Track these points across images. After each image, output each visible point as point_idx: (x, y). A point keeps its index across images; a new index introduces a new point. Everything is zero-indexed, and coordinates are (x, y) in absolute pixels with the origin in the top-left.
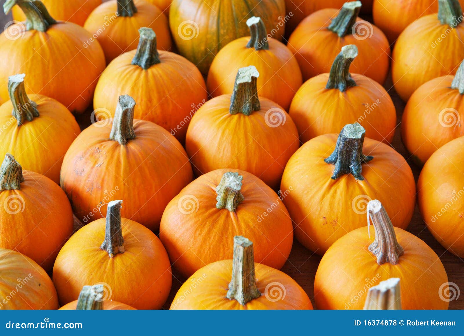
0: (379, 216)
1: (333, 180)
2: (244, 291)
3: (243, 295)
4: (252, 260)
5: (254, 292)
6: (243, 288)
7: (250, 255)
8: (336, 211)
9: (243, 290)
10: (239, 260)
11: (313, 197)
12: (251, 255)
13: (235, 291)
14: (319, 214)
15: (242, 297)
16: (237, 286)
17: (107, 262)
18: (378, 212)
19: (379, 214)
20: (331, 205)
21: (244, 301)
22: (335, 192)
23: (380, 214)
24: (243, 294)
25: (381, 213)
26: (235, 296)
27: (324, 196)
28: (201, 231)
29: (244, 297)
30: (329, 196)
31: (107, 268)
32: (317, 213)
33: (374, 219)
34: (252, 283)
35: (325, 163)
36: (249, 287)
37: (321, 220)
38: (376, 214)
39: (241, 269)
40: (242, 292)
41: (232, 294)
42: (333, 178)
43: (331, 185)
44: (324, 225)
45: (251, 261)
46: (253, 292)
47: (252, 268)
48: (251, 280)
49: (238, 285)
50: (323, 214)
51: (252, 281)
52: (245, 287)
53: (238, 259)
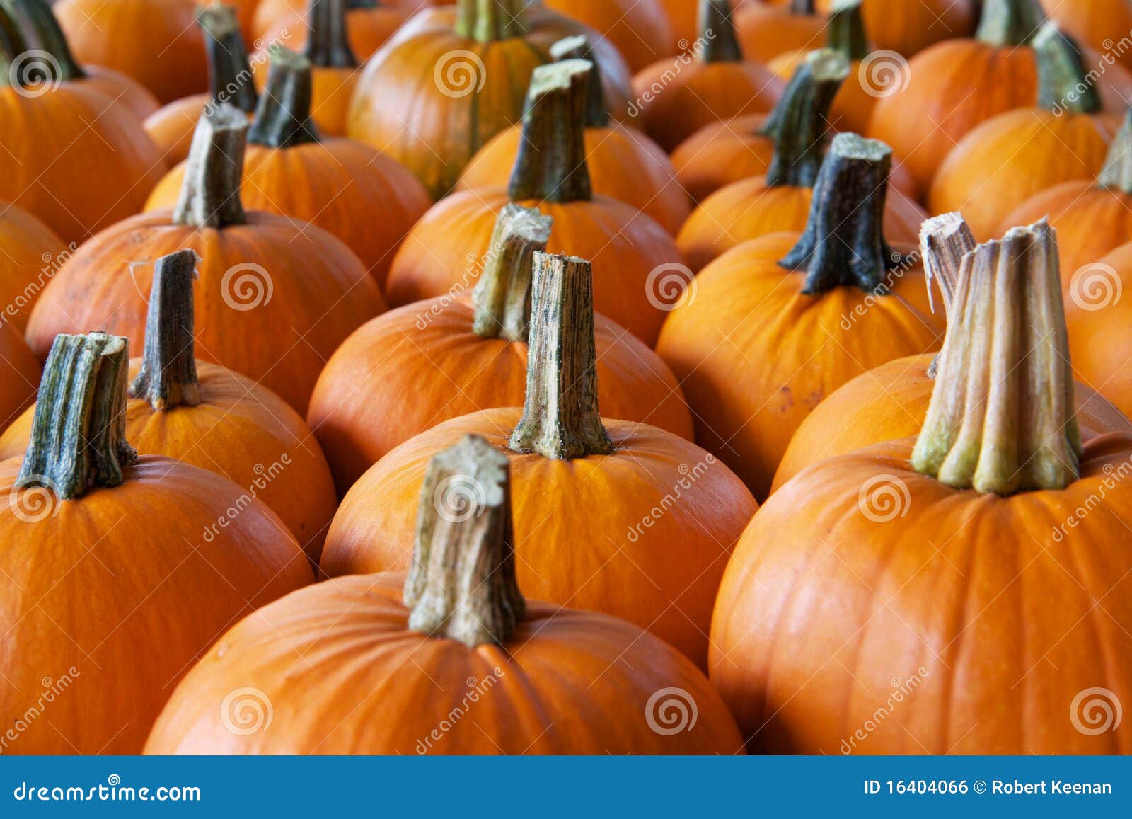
0: (960, 245)
1: (806, 298)
2: (562, 418)
3: (560, 432)
4: (587, 322)
5: (593, 432)
6: (559, 407)
7: (582, 302)
8: (817, 368)
9: (559, 414)
10: (551, 314)
11: (749, 344)
12: (587, 305)
13: (537, 429)
14: (770, 381)
15: (558, 436)
16: (540, 410)
17: (146, 419)
18: (956, 234)
19: (958, 239)
20: (803, 353)
21: (562, 447)
22: (814, 323)
23: (961, 240)
24: (560, 427)
25: (964, 236)
26: (534, 443)
27: (780, 335)
28: (428, 378)
29: (562, 438)
30: (795, 335)
31: (144, 432)
32: (763, 381)
33: (944, 264)
34: (587, 401)
35: (779, 269)
36: (578, 413)
37: (776, 398)
38: (951, 240)
39: (553, 345)
40: (556, 423)
41: (525, 436)
42: (805, 293)
43: (799, 311)
44: (783, 409)
45: (584, 325)
46: (590, 433)
47: (587, 348)
48: (584, 391)
49: (544, 407)
50: (780, 380)
51: (588, 394)
52: (565, 406)
53: (547, 312)
